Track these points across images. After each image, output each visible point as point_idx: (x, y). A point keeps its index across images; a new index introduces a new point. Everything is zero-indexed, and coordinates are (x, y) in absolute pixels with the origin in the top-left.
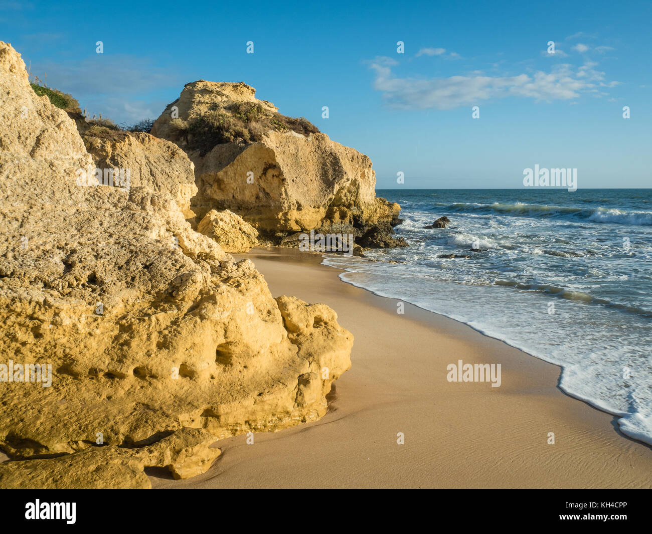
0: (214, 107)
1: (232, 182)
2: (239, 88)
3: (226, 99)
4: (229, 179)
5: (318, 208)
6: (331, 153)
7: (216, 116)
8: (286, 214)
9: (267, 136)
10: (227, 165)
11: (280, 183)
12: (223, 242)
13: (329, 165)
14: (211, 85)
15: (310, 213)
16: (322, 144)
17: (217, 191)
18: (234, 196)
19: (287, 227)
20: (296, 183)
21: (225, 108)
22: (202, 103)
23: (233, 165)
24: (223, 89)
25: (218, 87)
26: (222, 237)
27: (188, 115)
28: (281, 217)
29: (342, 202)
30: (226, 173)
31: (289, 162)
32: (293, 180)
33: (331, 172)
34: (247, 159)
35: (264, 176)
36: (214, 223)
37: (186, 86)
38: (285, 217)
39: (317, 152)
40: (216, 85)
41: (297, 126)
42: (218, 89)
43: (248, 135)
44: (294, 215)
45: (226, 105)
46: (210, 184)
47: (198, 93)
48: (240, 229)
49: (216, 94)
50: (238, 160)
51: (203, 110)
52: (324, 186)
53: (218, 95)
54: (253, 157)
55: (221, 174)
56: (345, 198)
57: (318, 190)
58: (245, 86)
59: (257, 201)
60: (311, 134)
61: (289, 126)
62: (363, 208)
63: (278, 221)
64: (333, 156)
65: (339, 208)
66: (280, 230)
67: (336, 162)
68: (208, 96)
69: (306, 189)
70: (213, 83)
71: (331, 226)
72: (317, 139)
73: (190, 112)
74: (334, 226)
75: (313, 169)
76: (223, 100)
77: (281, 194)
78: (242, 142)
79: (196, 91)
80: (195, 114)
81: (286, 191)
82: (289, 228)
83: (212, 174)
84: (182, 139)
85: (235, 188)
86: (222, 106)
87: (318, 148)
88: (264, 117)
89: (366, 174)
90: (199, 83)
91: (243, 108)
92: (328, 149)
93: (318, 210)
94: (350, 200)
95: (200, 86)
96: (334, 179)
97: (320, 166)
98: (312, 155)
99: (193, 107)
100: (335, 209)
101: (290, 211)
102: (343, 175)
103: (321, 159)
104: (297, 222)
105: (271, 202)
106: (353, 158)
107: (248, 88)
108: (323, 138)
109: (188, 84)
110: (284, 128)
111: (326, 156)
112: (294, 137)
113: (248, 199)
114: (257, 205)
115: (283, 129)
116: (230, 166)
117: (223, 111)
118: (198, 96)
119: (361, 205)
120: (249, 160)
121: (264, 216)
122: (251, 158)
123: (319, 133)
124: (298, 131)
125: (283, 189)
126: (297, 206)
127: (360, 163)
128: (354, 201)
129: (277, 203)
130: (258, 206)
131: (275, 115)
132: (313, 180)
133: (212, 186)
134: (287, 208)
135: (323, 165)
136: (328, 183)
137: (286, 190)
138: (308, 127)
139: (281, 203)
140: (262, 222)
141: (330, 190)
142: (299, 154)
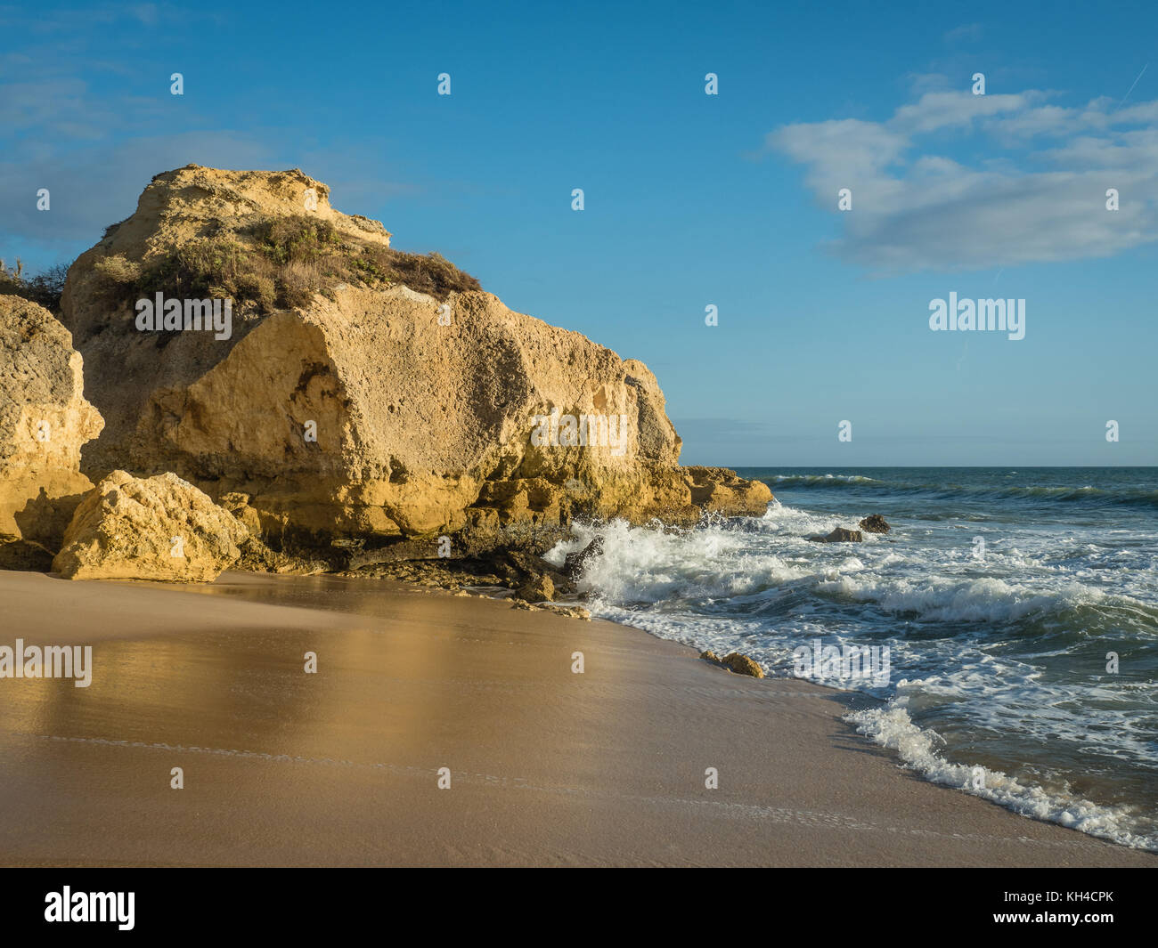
0: (212, 227)
1: (224, 409)
2: (284, 183)
3: (248, 210)
4: (216, 402)
5: (457, 477)
6: (501, 342)
7: (209, 250)
8: (357, 491)
9: (331, 297)
10: (212, 368)
11: (339, 411)
12: (119, 549)
13: (492, 371)
14: (213, 177)
15: (432, 491)
16: (479, 319)
17: (193, 432)
18: (231, 444)
19: (358, 524)
20: (398, 414)
21: (239, 232)
22: (183, 219)
23: (226, 365)
24: (244, 187)
25: (233, 182)
26: (117, 537)
27: (145, 248)
28: (346, 498)
29: (544, 468)
30: (210, 385)
31: (387, 360)
32: (391, 408)
33: (496, 387)
34: (259, 350)
35: (300, 392)
36: (106, 503)
37: (155, 178)
38: (356, 499)
39: (465, 339)
40: (228, 177)
41: (417, 274)
42: (229, 187)
43: (272, 293)
44: (381, 492)
45: (243, 223)
46: (175, 416)
47: (176, 196)
48: (190, 521)
49: (221, 197)
50: (236, 354)
51: (184, 235)
52: (476, 422)
53: (228, 200)
54: (273, 346)
55: (197, 389)
56: (550, 457)
57: (459, 432)
58: (300, 179)
59: (289, 457)
60: (452, 293)
61: (397, 275)
62: (600, 482)
63: (337, 507)
64: (504, 347)
65: (531, 483)
66: (344, 532)
67: (510, 364)
68: (201, 203)
69: (425, 429)
70: (221, 173)
71: (503, 526)
72: (466, 307)
73: (150, 242)
74: (511, 528)
75: (451, 380)
76: (239, 213)
77: (343, 440)
78: (255, 311)
79: (173, 191)
80: (162, 245)
81: (354, 432)
82: (363, 528)
83: (177, 389)
84: (125, 307)
85: (233, 425)
86: (231, 226)
87: (469, 328)
88: (336, 253)
89: (609, 397)
90: (185, 172)
91: (279, 232)
92: (493, 330)
93: (454, 483)
94: (564, 462)
95: (187, 178)
96: (503, 406)
97: (470, 374)
98: (452, 345)
99: (160, 228)
100: (520, 485)
101: (367, 484)
102: (524, 396)
103: (474, 358)
104: (389, 512)
105: (320, 459)
106: (572, 355)
107: (308, 184)
108: (482, 305)
109: (159, 175)
110: (382, 280)
111: (488, 347)
112: (406, 302)
113: (266, 452)
114: (289, 466)
115: (377, 281)
116: (220, 368)
117: (231, 238)
118: (178, 202)
119: (595, 474)
120: (264, 354)
121: (303, 496)
122: (270, 349)
123: (472, 293)
124: (420, 287)
125: (347, 428)
126: (390, 471)
127: (592, 369)
128: (576, 466)
129: (335, 462)
130: (291, 471)
131: (367, 249)
132: (450, 407)
133: (179, 420)
134: (359, 476)
135: (479, 370)
136: (487, 416)
137: (355, 430)
138: (446, 278)
139: (344, 463)
140: (299, 511)
141: (490, 434)
142: (416, 344)
